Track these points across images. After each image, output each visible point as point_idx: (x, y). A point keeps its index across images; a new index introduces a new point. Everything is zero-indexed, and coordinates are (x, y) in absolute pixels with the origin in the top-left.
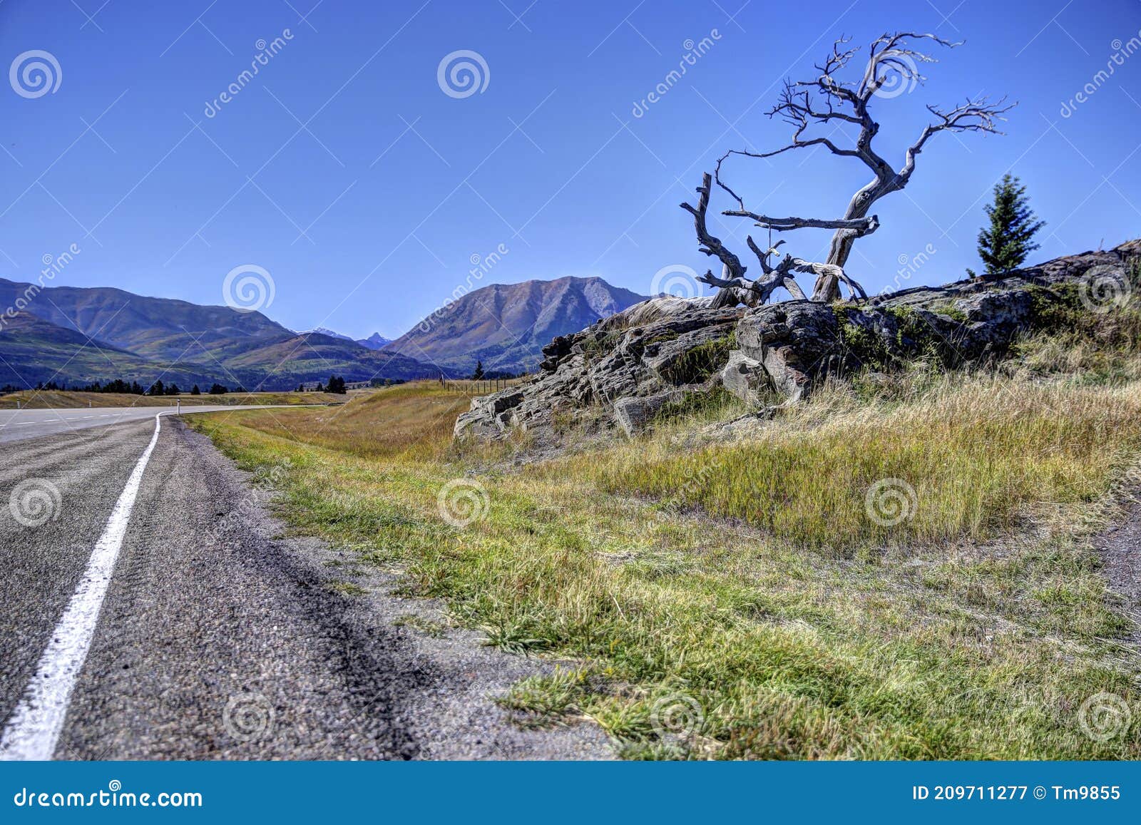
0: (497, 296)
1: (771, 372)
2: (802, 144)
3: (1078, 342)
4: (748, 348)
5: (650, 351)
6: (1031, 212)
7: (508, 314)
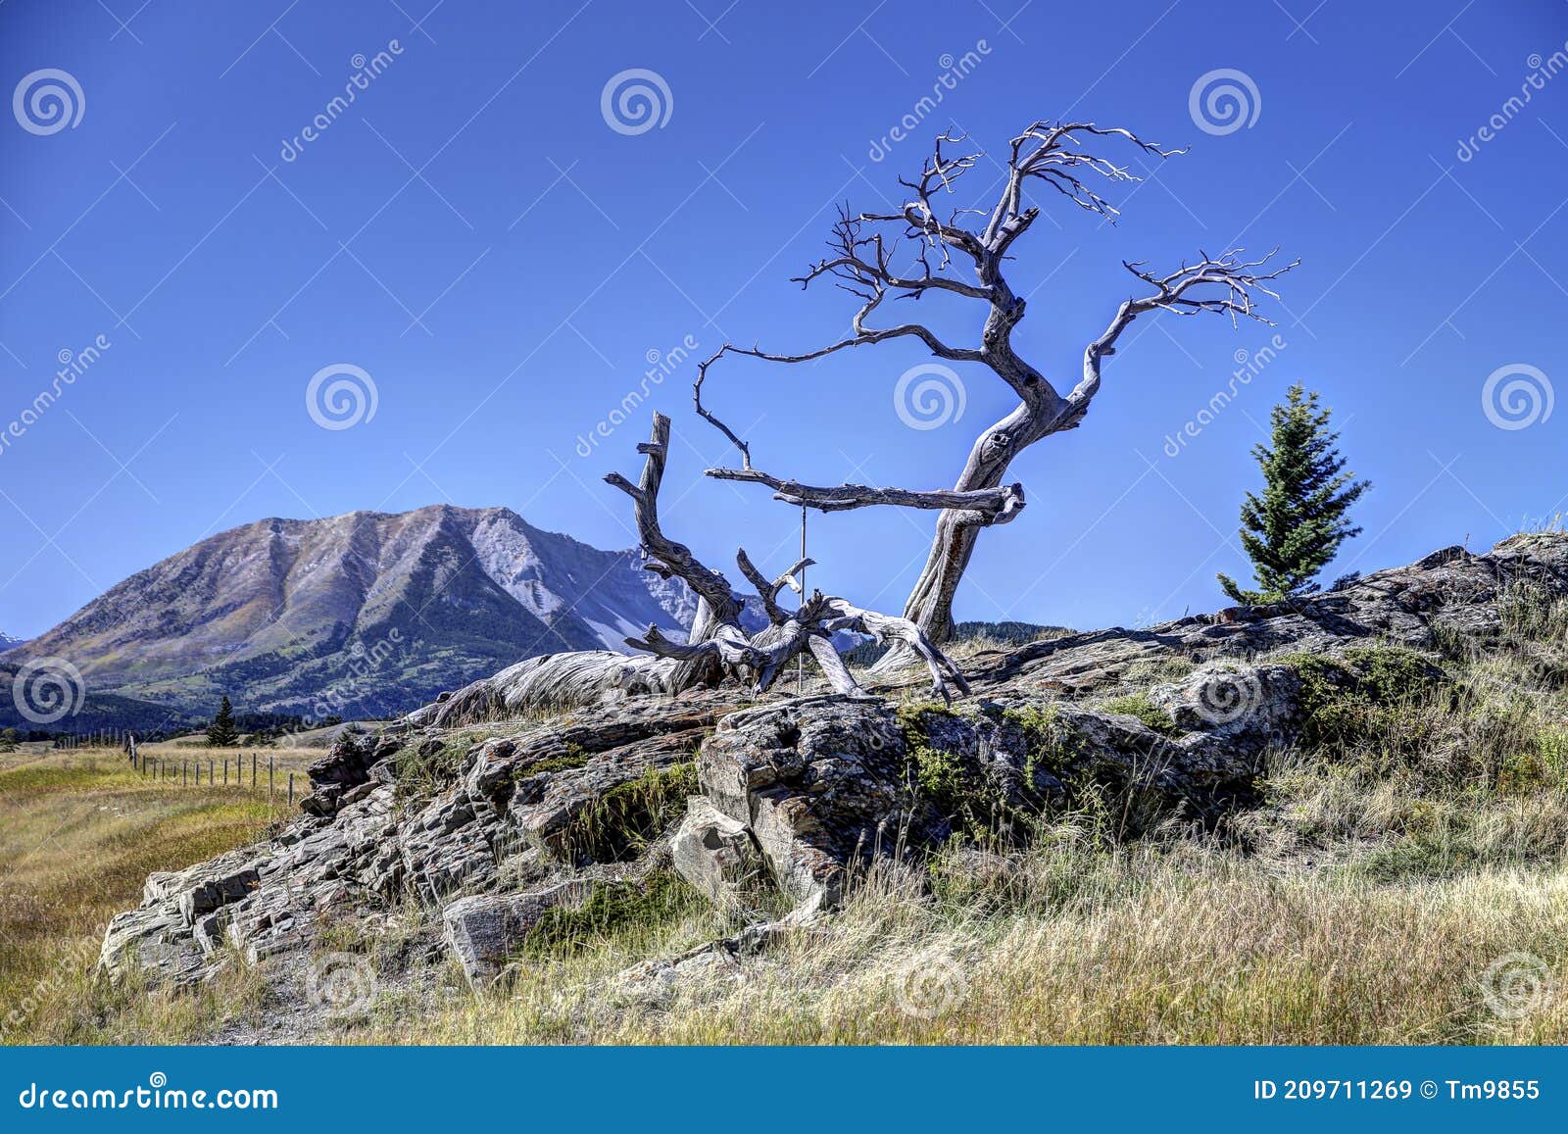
0: (277, 543)
1: (768, 849)
2: (870, 338)
3: (1386, 776)
4: (722, 795)
5: (527, 793)
6: (1343, 462)
7: (301, 584)
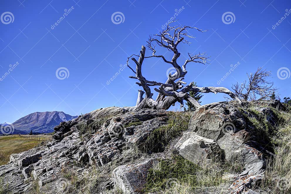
0: (38, 114)
